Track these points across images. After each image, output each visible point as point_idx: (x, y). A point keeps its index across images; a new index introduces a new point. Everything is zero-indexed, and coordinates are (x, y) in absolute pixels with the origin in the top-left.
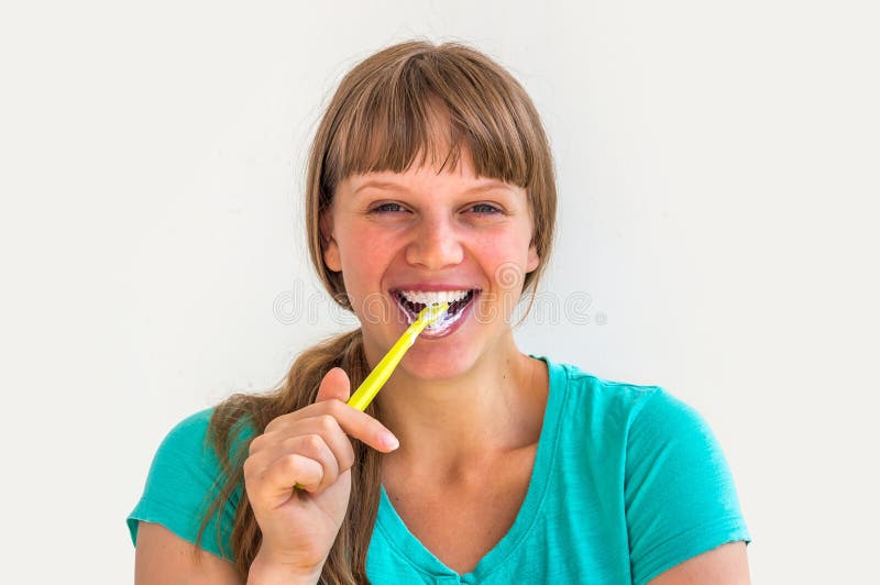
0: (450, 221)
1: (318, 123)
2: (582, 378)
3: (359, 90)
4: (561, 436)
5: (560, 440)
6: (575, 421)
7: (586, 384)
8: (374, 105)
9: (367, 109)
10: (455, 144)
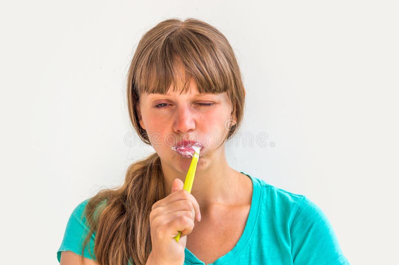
0: (190, 108)
1: (129, 66)
2: (267, 186)
3: (145, 52)
4: (260, 212)
5: (260, 214)
6: (267, 206)
7: (270, 189)
8: (151, 62)
9: (147, 64)
10: (187, 80)
